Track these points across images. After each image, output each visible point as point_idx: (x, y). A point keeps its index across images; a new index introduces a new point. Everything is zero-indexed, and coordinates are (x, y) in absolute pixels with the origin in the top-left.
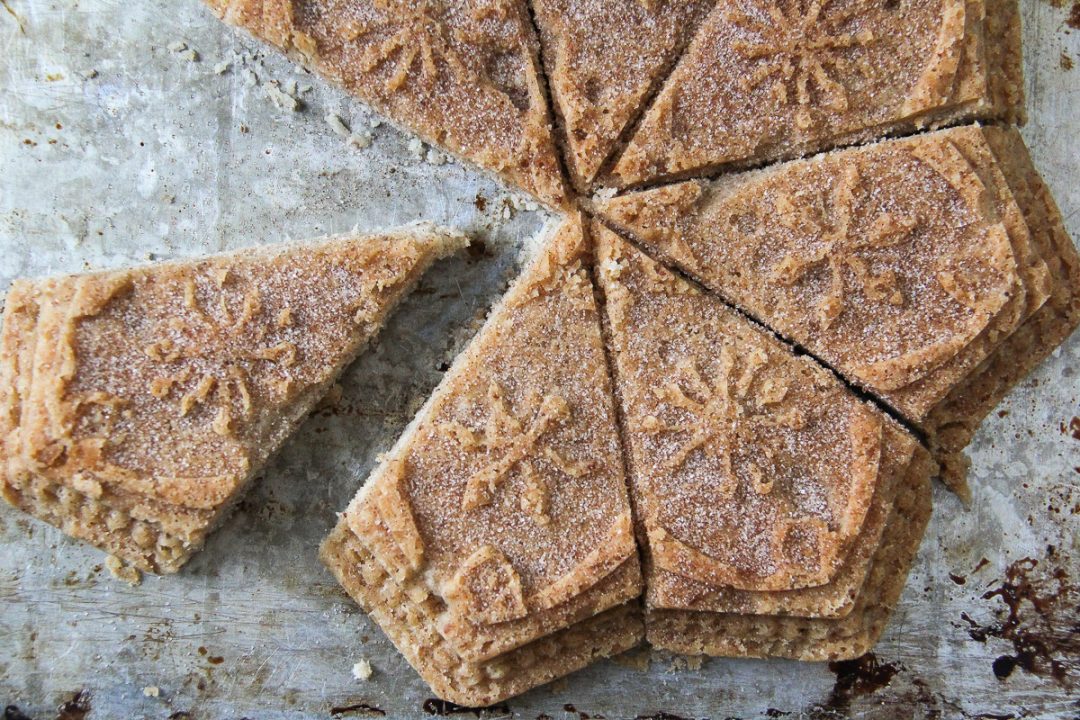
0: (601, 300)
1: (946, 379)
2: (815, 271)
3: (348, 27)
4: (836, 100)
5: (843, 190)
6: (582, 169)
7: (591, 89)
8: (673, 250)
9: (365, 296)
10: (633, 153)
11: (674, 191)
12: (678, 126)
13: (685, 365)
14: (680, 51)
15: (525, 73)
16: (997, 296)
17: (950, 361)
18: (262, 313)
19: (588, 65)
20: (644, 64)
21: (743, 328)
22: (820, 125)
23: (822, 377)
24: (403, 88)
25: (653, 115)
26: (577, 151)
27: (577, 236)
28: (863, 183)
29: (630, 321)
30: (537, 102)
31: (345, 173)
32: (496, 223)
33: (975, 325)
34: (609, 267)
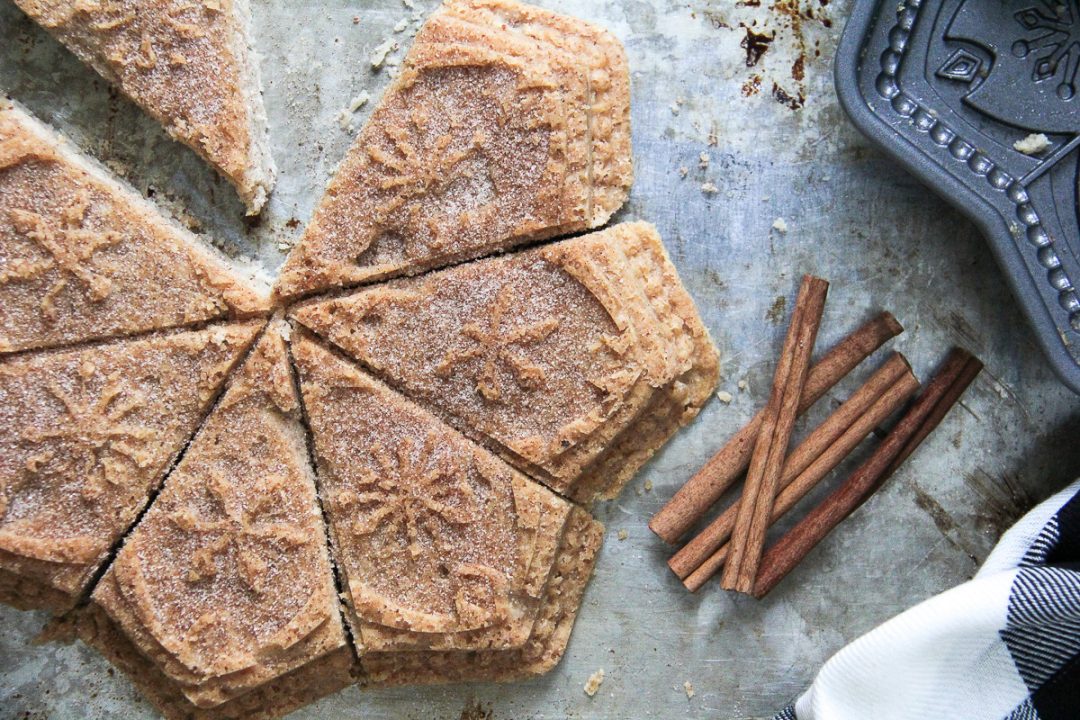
0: (195, 327)
1: (125, 619)
2: (218, 507)
3: (421, 114)
4: (363, 523)
5: (287, 530)
6: (304, 311)
7: (372, 318)
8: (236, 387)
9: (199, 126)
10: (317, 353)
11: (286, 388)
12: (342, 391)
13: (138, 397)
14: (408, 394)
15: (387, 262)
16: (194, 660)
17: (140, 621)
18: (182, 40)
19: (393, 316)
20: (394, 363)
21: (171, 446)
22: (344, 511)
23: (128, 513)
24: (373, 161)
25: (349, 370)
26: (320, 307)
27: (246, 307)
28: (293, 547)
29: (177, 351)
30: (361, 273)
31: (318, 108)
32: (276, 236)
33: (169, 641)
34: (219, 333)
